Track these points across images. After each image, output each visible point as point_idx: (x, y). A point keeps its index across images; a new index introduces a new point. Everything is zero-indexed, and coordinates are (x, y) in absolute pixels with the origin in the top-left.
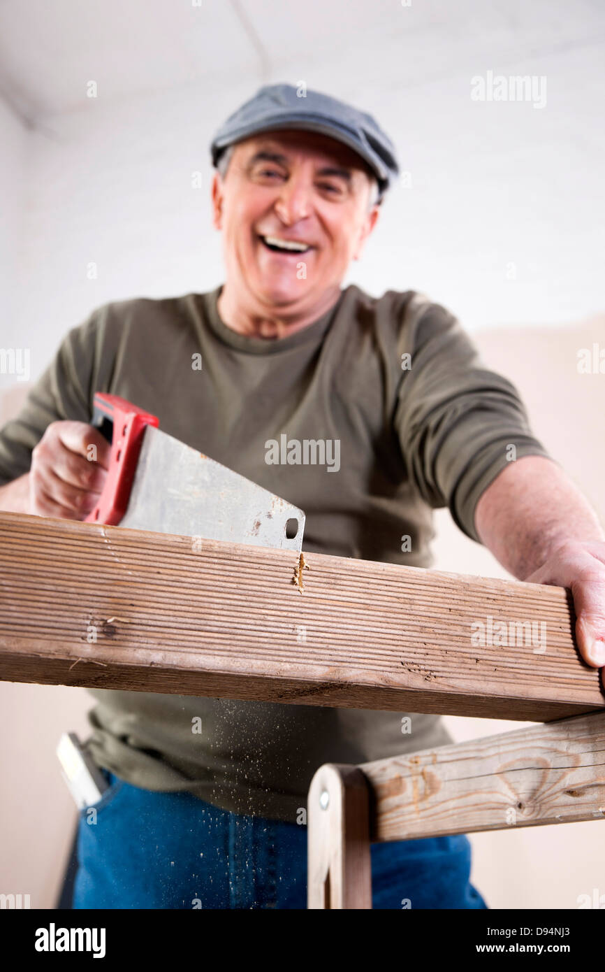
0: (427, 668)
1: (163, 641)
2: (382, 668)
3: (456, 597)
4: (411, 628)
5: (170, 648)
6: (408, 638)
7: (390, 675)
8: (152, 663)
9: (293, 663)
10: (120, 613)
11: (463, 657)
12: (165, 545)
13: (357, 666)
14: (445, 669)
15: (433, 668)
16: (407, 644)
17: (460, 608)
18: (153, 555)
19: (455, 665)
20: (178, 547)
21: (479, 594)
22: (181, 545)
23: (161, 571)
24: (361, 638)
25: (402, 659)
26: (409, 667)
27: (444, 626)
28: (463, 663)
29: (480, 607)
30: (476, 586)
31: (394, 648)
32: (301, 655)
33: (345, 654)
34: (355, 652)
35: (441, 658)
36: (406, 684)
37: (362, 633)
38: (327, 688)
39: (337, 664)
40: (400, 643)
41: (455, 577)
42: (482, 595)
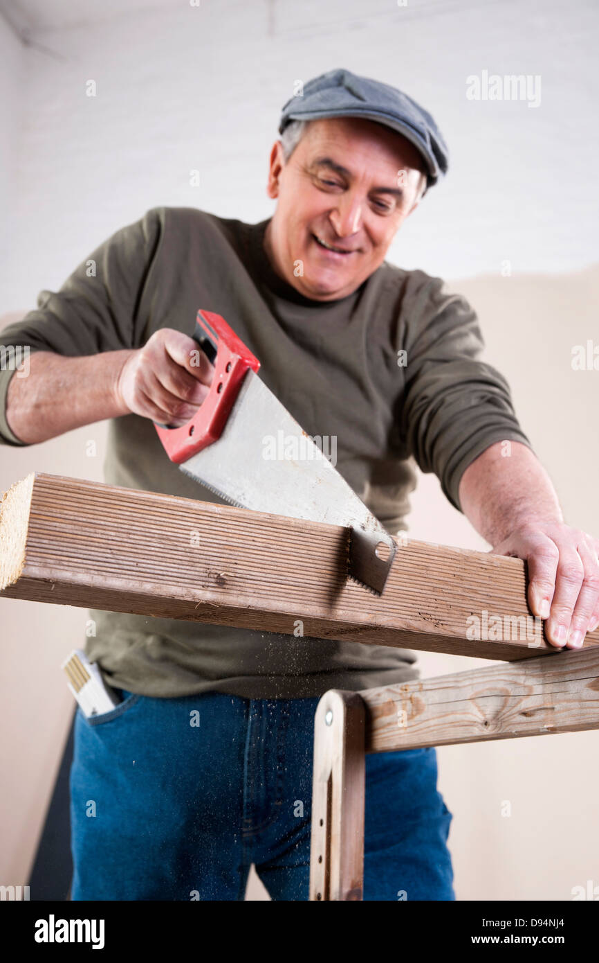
0: (437, 617)
1: (257, 591)
2: (405, 616)
3: (459, 566)
4: (426, 588)
5: (263, 596)
6: (424, 595)
7: (411, 621)
8: (249, 606)
9: (344, 610)
10: (228, 569)
11: (462, 611)
12: (257, 521)
13: (388, 614)
14: (449, 619)
15: (440, 618)
16: (423, 599)
17: (462, 574)
18: (250, 528)
19: (456, 616)
20: (267, 522)
21: (475, 565)
22: (269, 520)
23: (255, 539)
24: (392, 594)
25: (419, 611)
26: (424, 616)
27: (450, 588)
28: (462, 615)
29: (475, 574)
30: (473, 558)
31: (414, 602)
32: (351, 604)
33: (380, 605)
34: (387, 603)
35: (447, 611)
36: (422, 629)
37: (393, 590)
38: (365, 629)
39: (374, 612)
40: (418, 598)
41: (458, 551)
42: (478, 565)
